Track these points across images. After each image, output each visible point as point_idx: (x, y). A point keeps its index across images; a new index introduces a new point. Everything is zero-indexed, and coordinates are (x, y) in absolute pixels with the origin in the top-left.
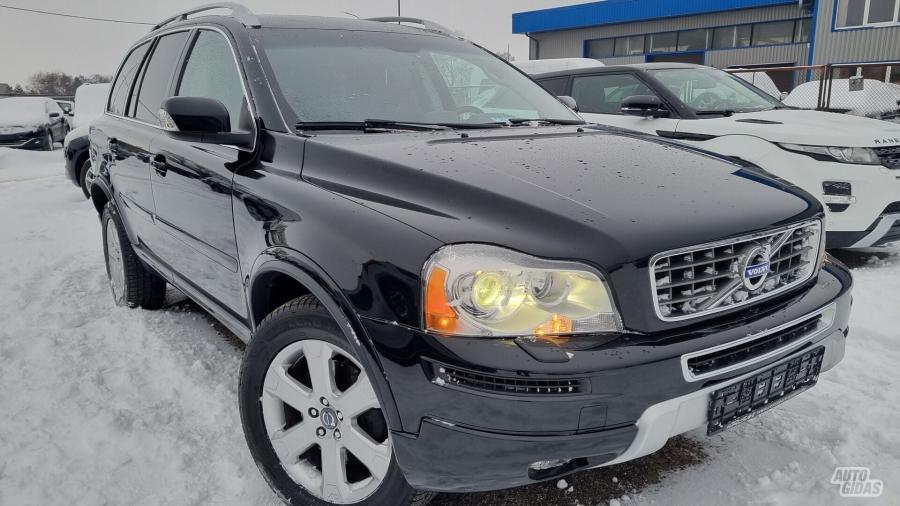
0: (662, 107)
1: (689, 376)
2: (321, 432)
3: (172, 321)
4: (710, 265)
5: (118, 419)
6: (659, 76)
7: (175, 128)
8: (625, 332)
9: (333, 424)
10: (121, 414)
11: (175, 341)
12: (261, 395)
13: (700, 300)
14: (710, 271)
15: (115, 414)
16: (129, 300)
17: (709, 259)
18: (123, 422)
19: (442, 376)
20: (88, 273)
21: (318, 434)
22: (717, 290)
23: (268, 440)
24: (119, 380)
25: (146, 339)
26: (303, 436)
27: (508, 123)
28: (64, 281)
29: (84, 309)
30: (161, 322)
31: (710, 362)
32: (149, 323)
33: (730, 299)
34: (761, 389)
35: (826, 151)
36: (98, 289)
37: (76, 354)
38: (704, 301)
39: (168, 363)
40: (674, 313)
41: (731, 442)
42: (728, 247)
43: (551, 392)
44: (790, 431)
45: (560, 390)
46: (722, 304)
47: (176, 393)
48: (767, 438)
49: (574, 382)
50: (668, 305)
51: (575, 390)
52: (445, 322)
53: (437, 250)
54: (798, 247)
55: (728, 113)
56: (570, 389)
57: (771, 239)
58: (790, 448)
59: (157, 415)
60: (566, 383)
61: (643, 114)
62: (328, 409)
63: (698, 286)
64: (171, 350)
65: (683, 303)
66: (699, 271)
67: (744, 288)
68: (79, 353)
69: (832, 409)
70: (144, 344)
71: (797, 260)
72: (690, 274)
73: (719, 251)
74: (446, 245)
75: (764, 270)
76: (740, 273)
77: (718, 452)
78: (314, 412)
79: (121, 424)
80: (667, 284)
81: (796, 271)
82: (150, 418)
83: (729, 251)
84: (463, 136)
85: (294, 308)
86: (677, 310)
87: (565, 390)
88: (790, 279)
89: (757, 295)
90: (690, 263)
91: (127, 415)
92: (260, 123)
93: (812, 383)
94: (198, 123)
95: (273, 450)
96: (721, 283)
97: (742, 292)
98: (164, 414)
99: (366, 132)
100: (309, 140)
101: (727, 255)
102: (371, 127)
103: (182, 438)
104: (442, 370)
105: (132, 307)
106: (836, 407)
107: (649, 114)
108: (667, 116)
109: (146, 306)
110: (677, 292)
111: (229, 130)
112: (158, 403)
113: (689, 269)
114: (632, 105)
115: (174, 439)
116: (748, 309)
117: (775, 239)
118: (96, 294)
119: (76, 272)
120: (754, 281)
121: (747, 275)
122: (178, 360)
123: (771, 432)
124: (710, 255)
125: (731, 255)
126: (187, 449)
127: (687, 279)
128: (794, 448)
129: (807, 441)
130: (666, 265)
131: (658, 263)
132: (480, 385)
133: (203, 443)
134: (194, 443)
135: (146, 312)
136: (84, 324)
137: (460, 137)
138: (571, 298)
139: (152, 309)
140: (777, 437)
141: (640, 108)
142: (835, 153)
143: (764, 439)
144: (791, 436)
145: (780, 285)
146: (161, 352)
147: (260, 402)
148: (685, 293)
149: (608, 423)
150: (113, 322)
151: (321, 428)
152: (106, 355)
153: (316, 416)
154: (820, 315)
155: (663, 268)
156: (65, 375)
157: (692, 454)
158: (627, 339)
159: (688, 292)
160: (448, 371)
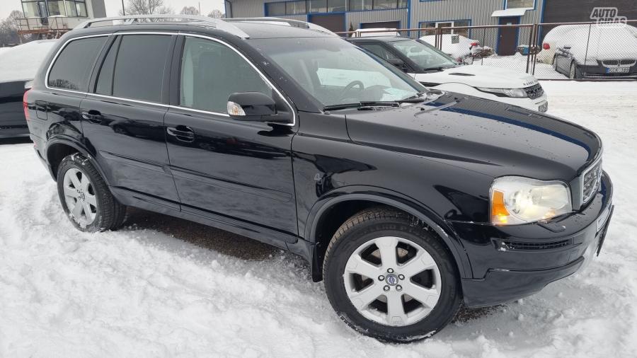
2: (387, 288)
8: (572, 212)
9: (395, 283)
12: (344, 273)
21: (385, 290)
23: (348, 299)
35: (502, 91)
45: (562, 245)
53: (493, 182)
56: (566, 244)
62: (392, 275)
74: (496, 178)
78: (381, 278)
92: (295, 107)
95: (352, 304)
102: (363, 106)
104: (503, 244)
105: (102, 231)
111: (276, 113)
131: (585, 176)
142: (507, 92)
147: (343, 277)
153: (383, 280)
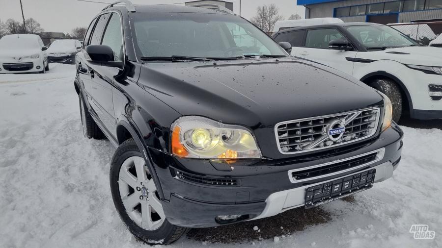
0: (349, 45)
1: (293, 180)
2: (141, 197)
3: (105, 145)
4: (311, 128)
5: (66, 188)
6: (349, 30)
7: (90, 60)
8: (263, 158)
9: (146, 195)
10: (69, 185)
11: (103, 154)
12: (118, 180)
13: (305, 144)
14: (310, 131)
15: (65, 185)
16: (88, 135)
17: (310, 125)
18: (69, 189)
19: (178, 175)
20: (76, 121)
21: (140, 198)
22: (315, 140)
23: (121, 200)
24: (74, 171)
25: (91, 152)
26: (134, 199)
27: (243, 57)
28: (64, 125)
29: (69, 138)
30: (100, 145)
31: (307, 174)
32: (94, 146)
33: (322, 144)
34: (336, 188)
36: (79, 129)
37: (60, 158)
38: (308, 145)
39: (97, 164)
40: (290, 151)
41: (346, 214)
42: (321, 120)
43: (218, 184)
44: (376, 210)
45: (227, 184)
46: (318, 147)
47: (96, 177)
48: (364, 213)
49: (234, 181)
50: (287, 147)
51: (234, 184)
52: (180, 151)
53: (178, 118)
54: (367, 120)
55: (383, 49)
56: (232, 184)
57: (347, 116)
58: (373, 218)
59: (85, 187)
60: (230, 181)
61: (339, 49)
62: (144, 188)
63: (303, 138)
64: (100, 158)
65: (296, 146)
66: (304, 131)
67: (329, 140)
68: (61, 158)
69: (401, 200)
70: (90, 155)
71: (365, 127)
72: (299, 133)
73: (315, 122)
74: (182, 116)
75: (341, 131)
76: (327, 132)
77: (337, 218)
78: (139, 189)
79: (68, 190)
80: (286, 137)
81: (365, 131)
82: (81, 188)
83: (322, 122)
84: (214, 64)
85: (129, 141)
86: (293, 149)
87: (230, 184)
88: (362, 135)
89: (339, 143)
90: (299, 127)
91: (72, 186)
92: (126, 57)
93: (370, 186)
94: (101, 57)
95: (123, 205)
96: (317, 137)
97: (329, 142)
98: (88, 186)
99: (173, 62)
100: (143, 65)
101: (321, 123)
102: (175, 59)
103: (92, 197)
104: (178, 173)
105: (90, 138)
106: (403, 199)
107: (342, 49)
108: (352, 50)
109: (95, 138)
110: (292, 141)
111: (113, 60)
112: (88, 181)
113: (298, 130)
114: (334, 44)
115: (89, 198)
116: (333, 150)
117: (349, 116)
118: (78, 131)
119: (71, 121)
120: (335, 136)
121: (330, 134)
122: (101, 162)
123: (366, 210)
124: (310, 123)
125: (322, 124)
126: (93, 202)
127: (297, 135)
128: (375, 218)
129: (384, 215)
130: (285, 128)
131: (279, 127)
132: (196, 181)
133: (101, 200)
134: (98, 200)
135: (94, 140)
136: (68, 145)
137: (213, 64)
138: (241, 142)
139: (98, 139)
140: (369, 212)
141: (338, 46)
142: (436, 70)
143: (362, 213)
144: (376, 213)
145: (355, 139)
146: (95, 159)
147: (118, 183)
148: (296, 141)
149: (250, 200)
150: (79, 144)
151: (142, 196)
152: (73, 159)
153: (140, 191)
154: (376, 153)
155: (283, 129)
156: (53, 167)
157: (324, 218)
158: (263, 162)
159: (298, 141)
160: (180, 173)
